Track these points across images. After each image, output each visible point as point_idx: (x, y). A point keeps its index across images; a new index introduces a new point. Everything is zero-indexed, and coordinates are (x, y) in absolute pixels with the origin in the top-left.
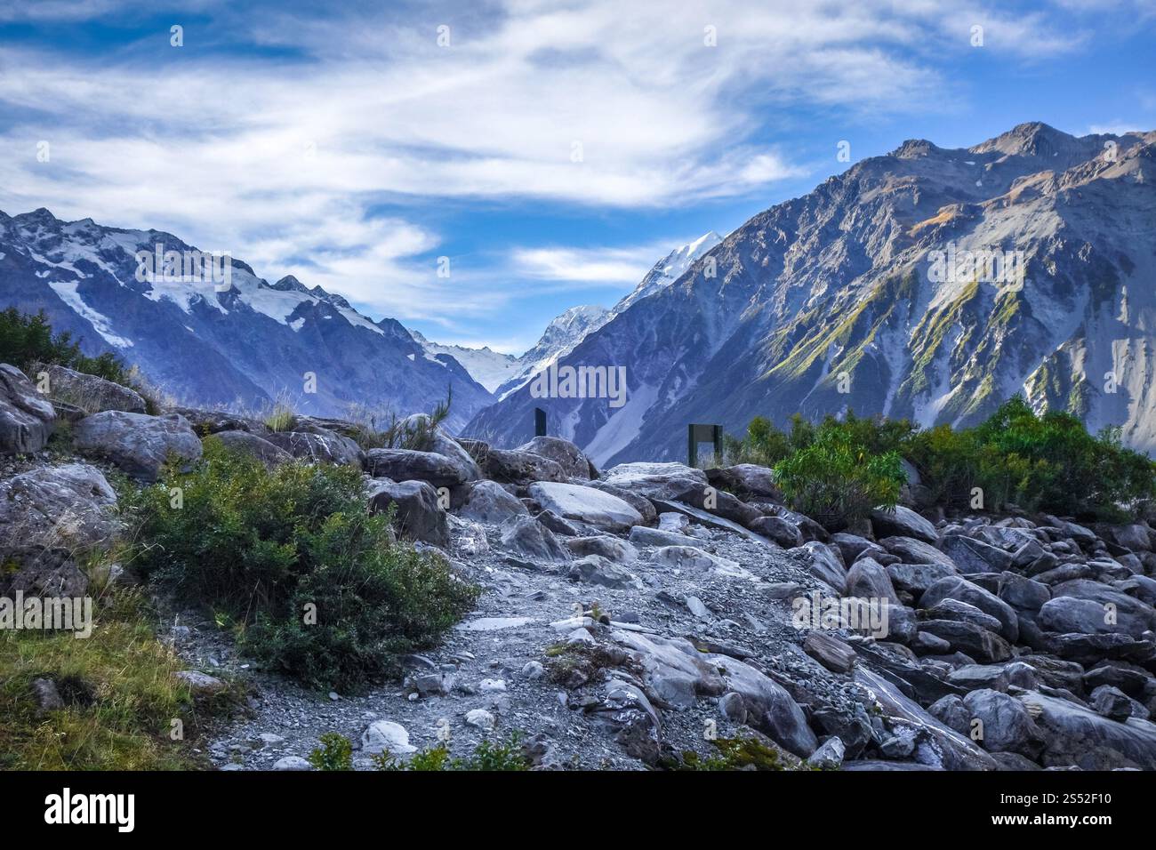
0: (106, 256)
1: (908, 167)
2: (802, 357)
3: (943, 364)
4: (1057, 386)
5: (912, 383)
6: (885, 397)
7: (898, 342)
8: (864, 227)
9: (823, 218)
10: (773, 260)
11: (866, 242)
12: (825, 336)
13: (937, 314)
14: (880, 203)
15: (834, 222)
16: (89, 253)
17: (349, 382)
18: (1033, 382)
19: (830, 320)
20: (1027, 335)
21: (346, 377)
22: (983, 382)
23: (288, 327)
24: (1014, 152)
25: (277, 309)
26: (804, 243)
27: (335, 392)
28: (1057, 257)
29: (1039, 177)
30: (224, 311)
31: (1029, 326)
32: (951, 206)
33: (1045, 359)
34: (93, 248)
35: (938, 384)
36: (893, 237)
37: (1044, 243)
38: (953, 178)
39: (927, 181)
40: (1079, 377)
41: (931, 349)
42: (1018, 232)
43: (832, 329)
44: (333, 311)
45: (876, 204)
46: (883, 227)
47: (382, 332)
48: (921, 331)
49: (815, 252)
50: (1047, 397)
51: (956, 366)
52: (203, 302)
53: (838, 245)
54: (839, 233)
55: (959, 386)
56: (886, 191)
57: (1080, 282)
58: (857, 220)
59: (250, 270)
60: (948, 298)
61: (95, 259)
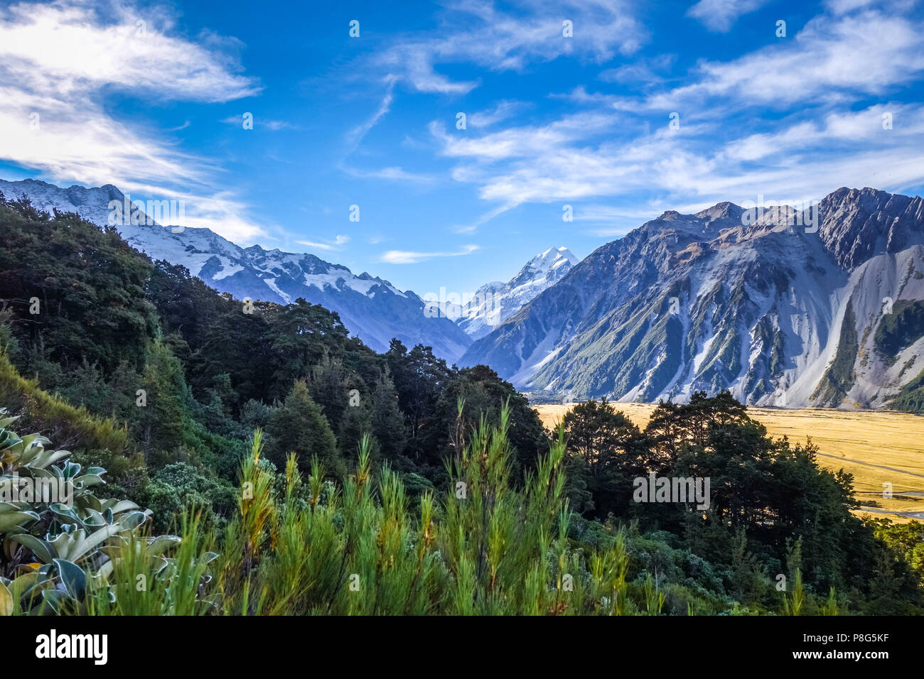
0: (286, 266)
1: (670, 224)
2: (638, 318)
3: (708, 323)
4: (767, 334)
5: (694, 332)
6: (682, 338)
7: (684, 311)
8: (653, 254)
9: (632, 249)
10: (609, 269)
11: (654, 260)
12: (648, 308)
13: (702, 298)
14: (660, 242)
15: (638, 251)
16: (278, 265)
17: (396, 322)
18: (755, 331)
19: (649, 300)
20: (748, 308)
21: (395, 320)
22: (729, 332)
23: (367, 297)
24: (718, 216)
25: (362, 288)
26: (623, 261)
27: (391, 327)
28: (758, 271)
29: (735, 229)
30: (339, 290)
31: (749, 304)
32: (694, 243)
33: (759, 321)
34: (280, 263)
35: (707, 332)
36: (668, 258)
37: (751, 264)
38: (692, 229)
39: (680, 231)
40: (777, 329)
41: (702, 315)
42: (737, 258)
43: (651, 305)
44: (387, 289)
45: (657, 243)
46: (662, 253)
47: (406, 297)
48: (695, 307)
49: (629, 265)
50: (762, 339)
51: (715, 323)
52: (330, 286)
53: (641, 262)
54: (640, 257)
55: (718, 333)
56: (661, 236)
57: (771, 283)
58: (649, 250)
59: (349, 271)
60: (706, 291)
61: (281, 268)
